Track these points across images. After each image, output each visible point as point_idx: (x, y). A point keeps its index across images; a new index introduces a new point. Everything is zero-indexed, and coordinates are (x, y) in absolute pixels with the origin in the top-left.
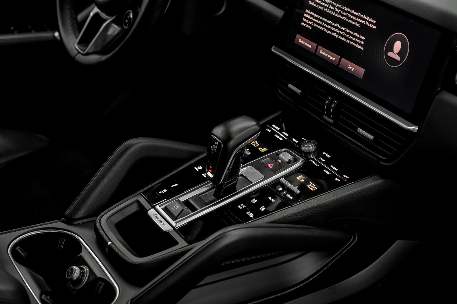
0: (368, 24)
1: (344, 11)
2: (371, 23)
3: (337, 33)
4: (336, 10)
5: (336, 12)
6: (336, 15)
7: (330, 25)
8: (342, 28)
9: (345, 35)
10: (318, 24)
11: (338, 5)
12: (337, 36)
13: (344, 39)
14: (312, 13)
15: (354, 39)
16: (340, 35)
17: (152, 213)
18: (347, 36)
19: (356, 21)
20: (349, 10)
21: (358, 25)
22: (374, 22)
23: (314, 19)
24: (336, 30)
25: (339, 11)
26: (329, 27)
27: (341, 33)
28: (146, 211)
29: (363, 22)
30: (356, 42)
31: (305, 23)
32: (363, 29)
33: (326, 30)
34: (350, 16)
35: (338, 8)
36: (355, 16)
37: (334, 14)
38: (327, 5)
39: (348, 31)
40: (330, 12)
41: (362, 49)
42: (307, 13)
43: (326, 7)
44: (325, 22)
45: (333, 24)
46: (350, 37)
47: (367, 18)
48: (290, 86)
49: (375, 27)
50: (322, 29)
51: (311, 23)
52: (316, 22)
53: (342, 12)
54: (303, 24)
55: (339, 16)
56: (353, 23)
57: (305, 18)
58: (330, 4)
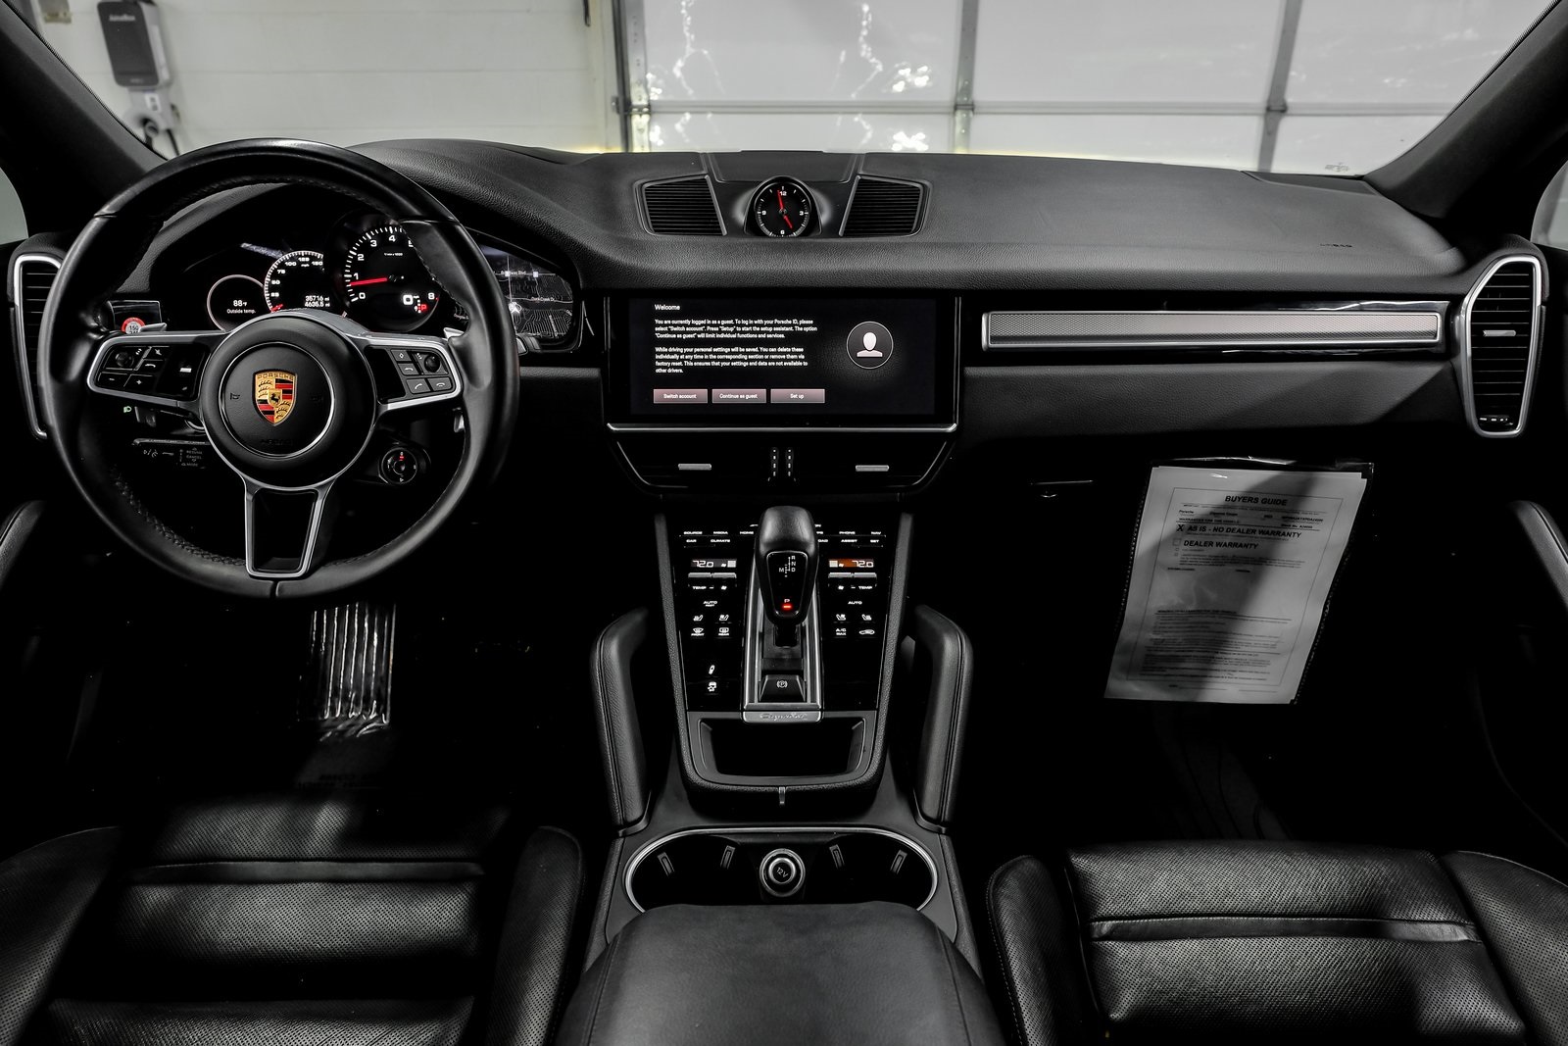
0: (801, 329)
1: (742, 325)
2: (807, 326)
3: (743, 360)
4: (725, 329)
5: (725, 332)
6: (727, 336)
7: (723, 353)
8: (748, 350)
9: (761, 357)
10: (694, 360)
11: (723, 322)
12: (745, 364)
13: (761, 364)
14: (671, 350)
15: (784, 357)
16: (749, 360)
17: (747, 717)
18: (766, 357)
19: (773, 332)
20: (751, 322)
21: (782, 336)
22: (812, 322)
23: (682, 357)
24: (740, 357)
25: (732, 329)
26: (720, 357)
27: (750, 357)
28: (741, 721)
29: (791, 329)
30: (790, 360)
31: (663, 367)
32: (792, 339)
33: (718, 364)
34: (758, 329)
35: (725, 325)
36: (768, 326)
37: (722, 336)
38: (701, 329)
39: (765, 350)
40: (713, 336)
41: (806, 364)
42: (659, 353)
43: (699, 332)
44: (708, 353)
45: (727, 350)
46: (773, 357)
47: (795, 321)
48: (682, 466)
49: (815, 329)
50: (708, 364)
51: (680, 364)
52: (688, 360)
53: (739, 329)
54: (658, 371)
55: (734, 336)
56: (770, 336)
57: (660, 360)
58: (706, 325)
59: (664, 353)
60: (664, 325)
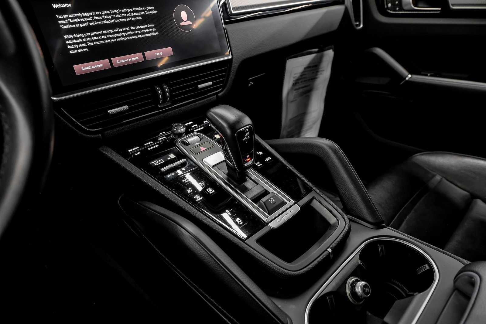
0: (149, 13)
1: (115, 14)
2: (151, 10)
3: (123, 36)
4: (105, 17)
5: (107, 19)
6: (109, 22)
7: (110, 34)
8: (124, 29)
9: (133, 33)
10: (93, 41)
11: (103, 13)
12: (125, 39)
13: (134, 37)
14: (75, 36)
15: (145, 31)
16: (127, 36)
18: (136, 32)
19: (135, 16)
20: (120, 11)
21: (140, 18)
22: (153, 8)
23: (84, 40)
24: (120, 34)
25: (110, 17)
26: (109, 36)
27: (127, 34)
29: (143, 13)
30: (148, 33)
31: (74, 49)
32: (146, 19)
33: (109, 41)
34: (125, 15)
35: (105, 15)
36: (131, 12)
37: (105, 22)
38: (90, 19)
39: (134, 28)
40: (99, 23)
41: (157, 33)
42: (68, 40)
43: (90, 21)
44: (100, 35)
45: (112, 31)
46: (139, 32)
47: (144, 8)
48: (110, 111)
49: (156, 12)
50: (103, 42)
51: (84, 45)
52: (89, 41)
53: (114, 16)
54: (71, 52)
55: (113, 21)
56: (133, 19)
57: (70, 45)
58: (93, 16)
59: (72, 39)
60: (64, 19)
